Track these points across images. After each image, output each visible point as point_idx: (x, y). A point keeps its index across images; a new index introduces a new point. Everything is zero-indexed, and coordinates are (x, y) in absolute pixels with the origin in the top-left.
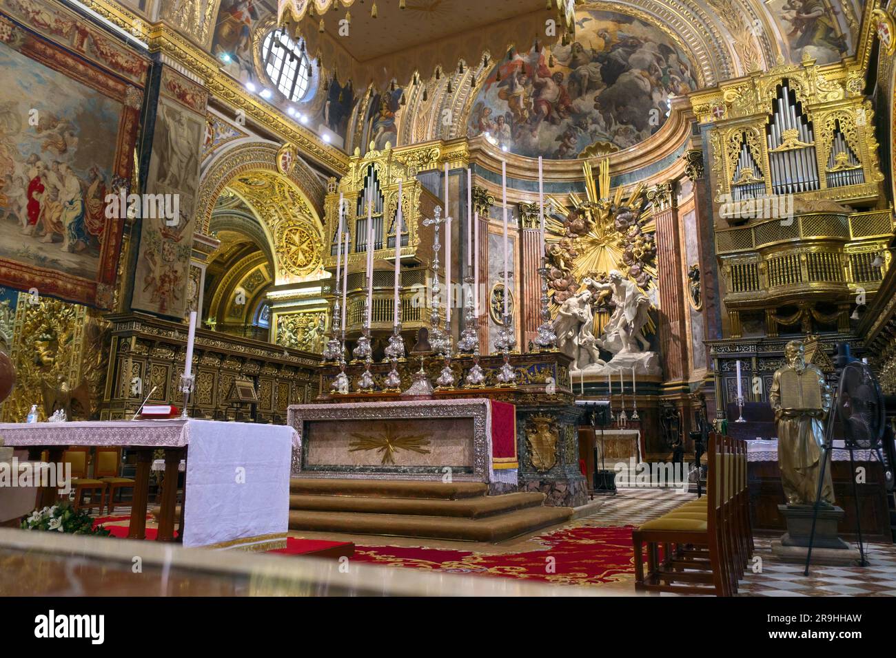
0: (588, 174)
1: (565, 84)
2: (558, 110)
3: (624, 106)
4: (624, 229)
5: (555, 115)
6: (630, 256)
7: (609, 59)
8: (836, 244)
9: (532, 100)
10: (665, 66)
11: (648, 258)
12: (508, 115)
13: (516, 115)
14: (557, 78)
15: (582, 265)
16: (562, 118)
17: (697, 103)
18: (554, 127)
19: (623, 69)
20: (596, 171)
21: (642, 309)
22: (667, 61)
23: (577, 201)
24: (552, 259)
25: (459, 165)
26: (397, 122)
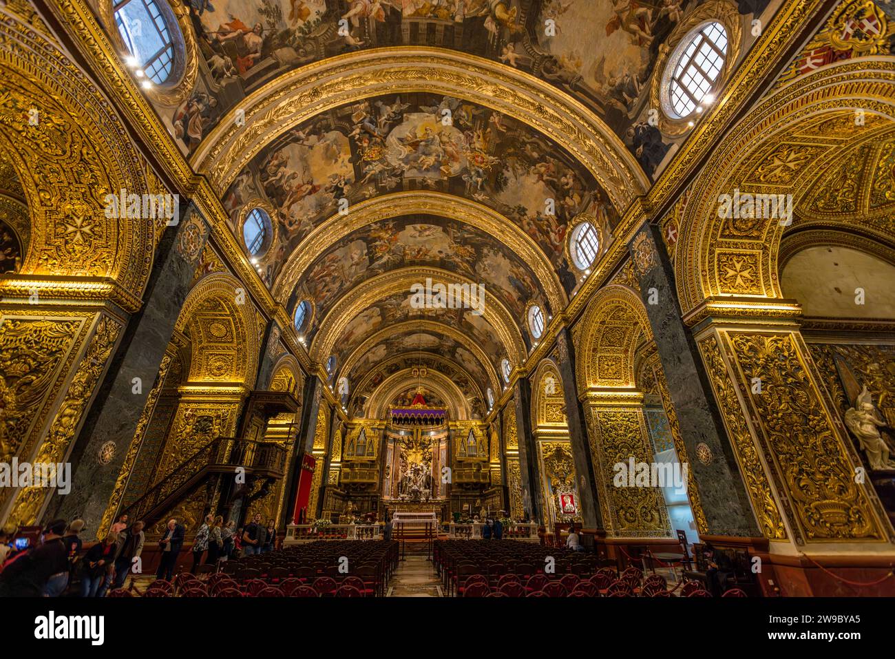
0: (415, 431)
4: (423, 449)
6: (424, 458)
8: (478, 470)
11: (430, 460)
14: (410, 400)
15: (410, 459)
17: (450, 423)
20: (417, 430)
21: (428, 477)
23: (411, 439)
24: (402, 456)
25: (383, 427)
26: (364, 408)
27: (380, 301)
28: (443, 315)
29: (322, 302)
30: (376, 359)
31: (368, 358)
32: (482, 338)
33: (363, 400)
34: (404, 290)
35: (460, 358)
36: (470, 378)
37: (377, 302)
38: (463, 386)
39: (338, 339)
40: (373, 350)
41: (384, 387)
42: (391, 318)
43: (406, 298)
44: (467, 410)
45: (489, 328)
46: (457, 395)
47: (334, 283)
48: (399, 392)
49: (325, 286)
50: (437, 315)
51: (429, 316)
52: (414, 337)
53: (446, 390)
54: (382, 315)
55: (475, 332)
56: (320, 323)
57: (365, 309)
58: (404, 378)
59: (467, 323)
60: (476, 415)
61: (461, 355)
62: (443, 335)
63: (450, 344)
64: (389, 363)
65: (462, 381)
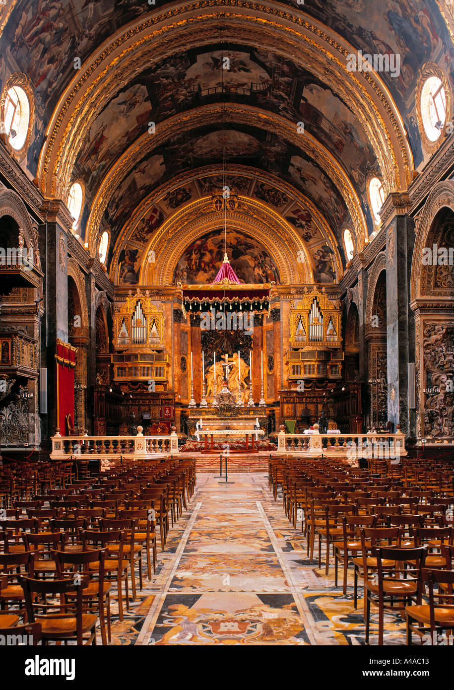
1: (214, 255)
2: (209, 267)
3: (240, 270)
5: (207, 268)
7: (237, 249)
8: (326, 362)
9: (198, 261)
10: (263, 260)
12: (187, 268)
13: (190, 268)
14: (211, 252)
16: (210, 270)
18: (206, 274)
19: (243, 254)
22: (265, 258)
24: (203, 342)
26: (136, 269)
27: (148, 71)
28: (264, 93)
29: (44, 85)
30: (148, 182)
31: (134, 182)
32: (336, 138)
34: (188, 47)
35: (297, 175)
36: (314, 211)
37: (141, 74)
38: (302, 226)
39: (80, 153)
40: (142, 167)
41: (168, 232)
42: (168, 103)
43: (194, 61)
45: (350, 119)
46: (291, 242)
47: (60, 44)
48: (190, 241)
49: (45, 51)
50: (253, 93)
51: (238, 96)
52: (213, 137)
53: (273, 234)
54: (152, 97)
55: (325, 125)
56: (46, 125)
57: (123, 90)
58: (200, 214)
59: (309, 106)
60: (323, 275)
61: (299, 170)
62: (266, 132)
63: (277, 148)
64: (173, 188)
65: (301, 217)
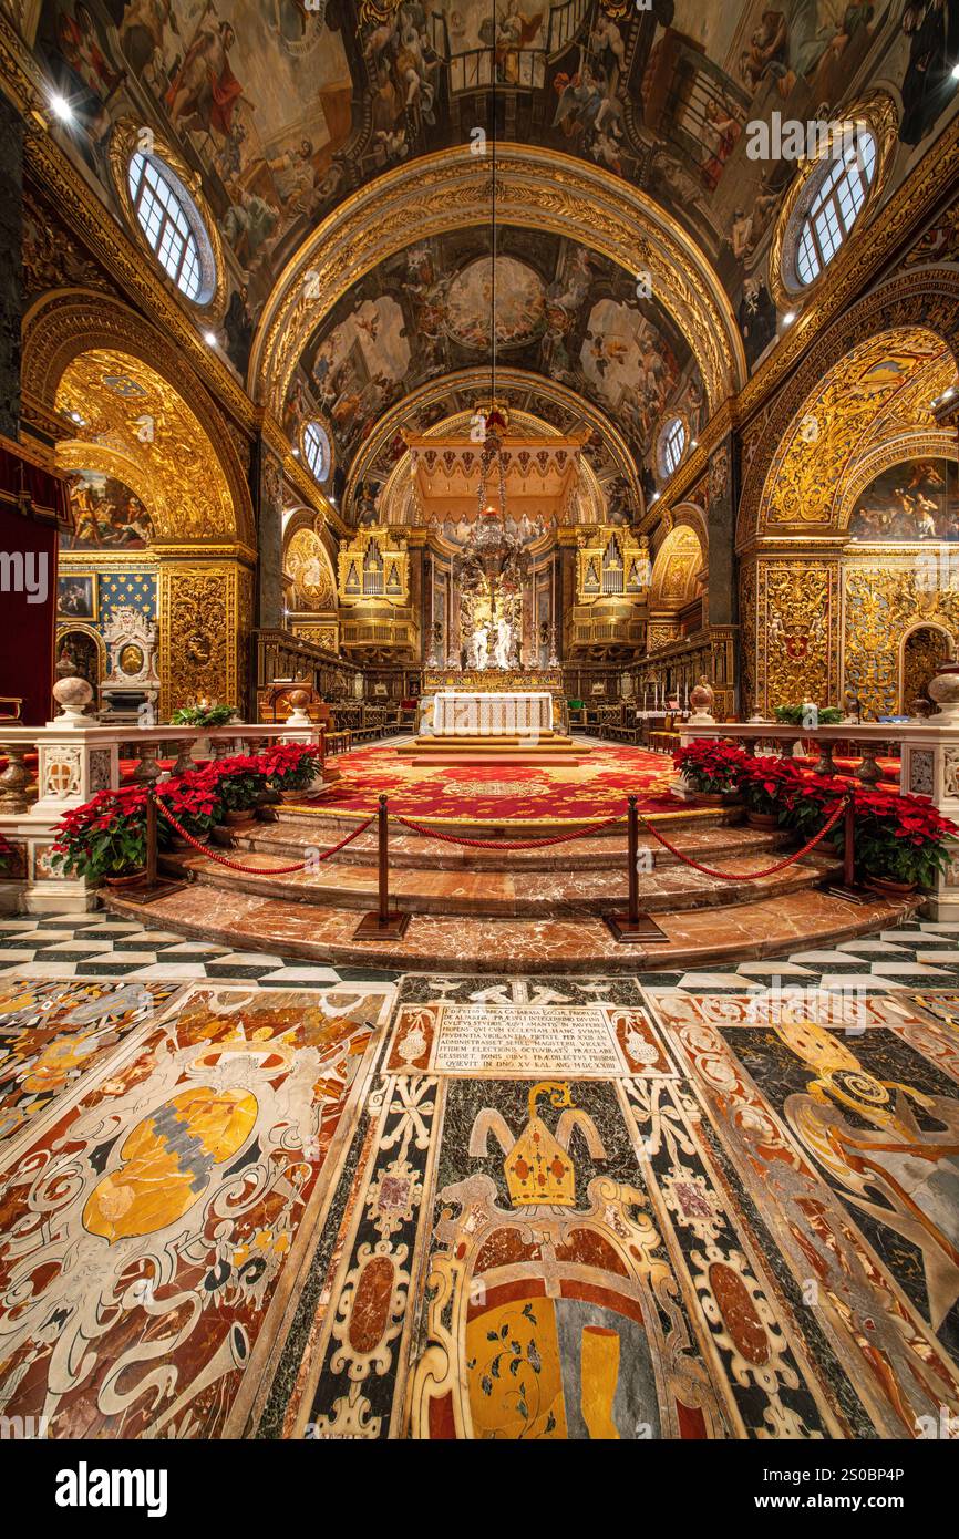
4: (504, 595)
11: (517, 614)
15: (480, 613)
17: (561, 534)
25: (421, 544)
26: (376, 506)
33: (374, 490)
38: (590, 452)
44: (597, 503)
60: (617, 515)
